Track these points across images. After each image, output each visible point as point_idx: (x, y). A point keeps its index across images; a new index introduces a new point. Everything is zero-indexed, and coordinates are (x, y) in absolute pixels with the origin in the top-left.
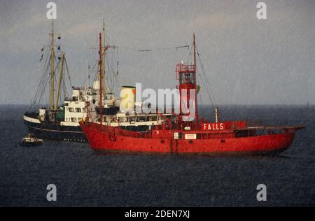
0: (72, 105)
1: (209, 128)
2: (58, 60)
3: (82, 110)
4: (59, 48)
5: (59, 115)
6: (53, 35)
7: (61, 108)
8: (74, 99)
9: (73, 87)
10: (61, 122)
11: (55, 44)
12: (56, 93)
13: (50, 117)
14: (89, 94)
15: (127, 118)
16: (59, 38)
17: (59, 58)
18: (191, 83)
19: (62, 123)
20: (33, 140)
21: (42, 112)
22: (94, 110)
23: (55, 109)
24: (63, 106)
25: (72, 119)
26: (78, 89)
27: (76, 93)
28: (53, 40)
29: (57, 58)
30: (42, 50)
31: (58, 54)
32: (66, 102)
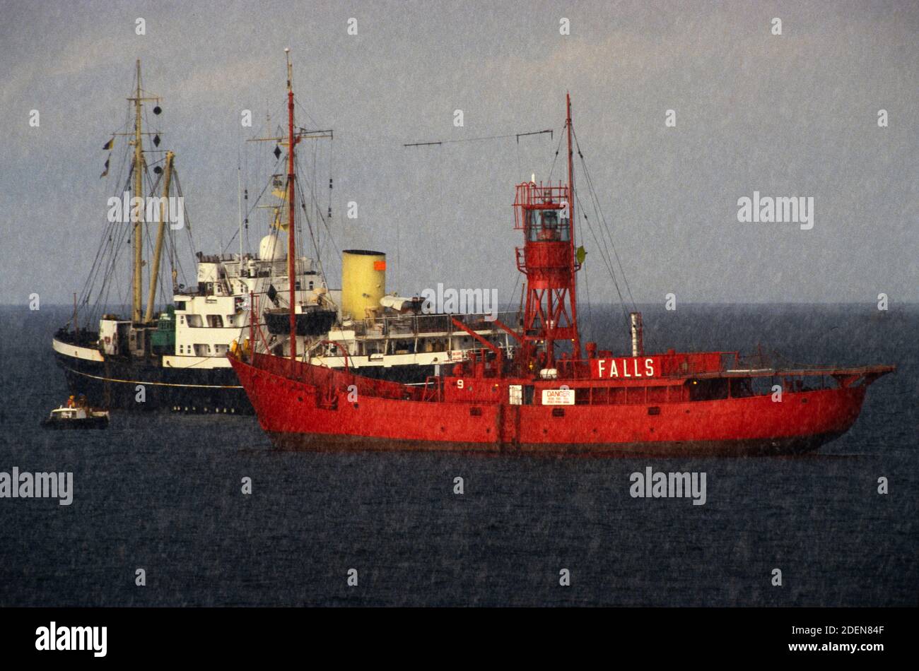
0: (198, 306)
1: (614, 372)
2: (154, 176)
3: (226, 323)
4: (157, 141)
5: (158, 338)
6: (137, 101)
7: (165, 316)
8: (204, 290)
9: (200, 255)
10: (165, 359)
11: (143, 130)
12: (147, 273)
13: (133, 344)
14: (245, 274)
15: (360, 344)
16: (157, 111)
17: (158, 170)
18: (558, 240)
19: (169, 361)
20: (81, 414)
21: (108, 329)
22: (263, 321)
23: (145, 321)
24: (170, 310)
25: (197, 347)
26: (215, 260)
27: (208, 273)
28: (138, 118)
29: (151, 169)
30: (107, 146)
31: (154, 158)
32: (178, 298)
